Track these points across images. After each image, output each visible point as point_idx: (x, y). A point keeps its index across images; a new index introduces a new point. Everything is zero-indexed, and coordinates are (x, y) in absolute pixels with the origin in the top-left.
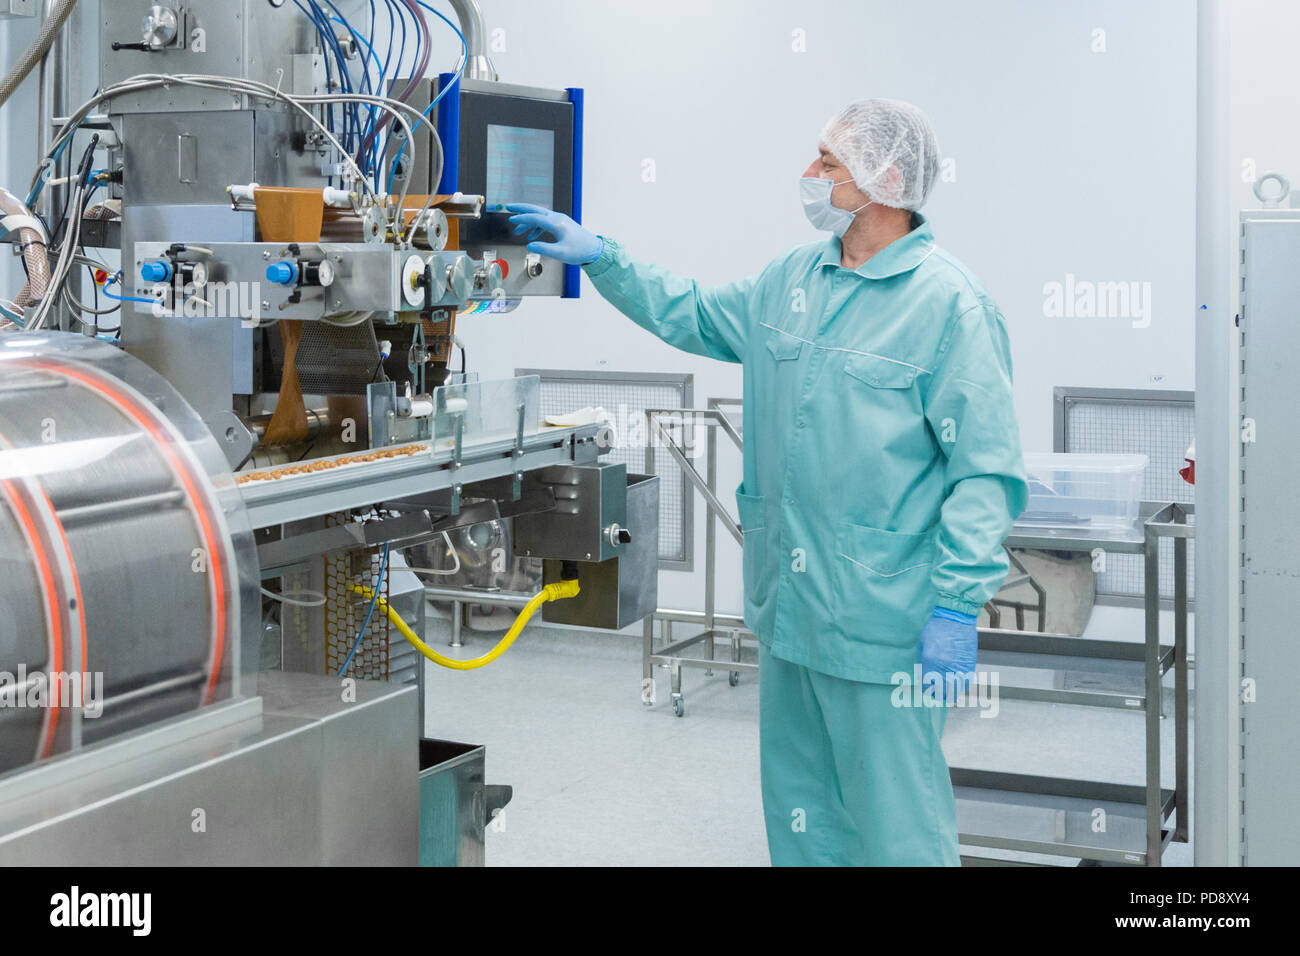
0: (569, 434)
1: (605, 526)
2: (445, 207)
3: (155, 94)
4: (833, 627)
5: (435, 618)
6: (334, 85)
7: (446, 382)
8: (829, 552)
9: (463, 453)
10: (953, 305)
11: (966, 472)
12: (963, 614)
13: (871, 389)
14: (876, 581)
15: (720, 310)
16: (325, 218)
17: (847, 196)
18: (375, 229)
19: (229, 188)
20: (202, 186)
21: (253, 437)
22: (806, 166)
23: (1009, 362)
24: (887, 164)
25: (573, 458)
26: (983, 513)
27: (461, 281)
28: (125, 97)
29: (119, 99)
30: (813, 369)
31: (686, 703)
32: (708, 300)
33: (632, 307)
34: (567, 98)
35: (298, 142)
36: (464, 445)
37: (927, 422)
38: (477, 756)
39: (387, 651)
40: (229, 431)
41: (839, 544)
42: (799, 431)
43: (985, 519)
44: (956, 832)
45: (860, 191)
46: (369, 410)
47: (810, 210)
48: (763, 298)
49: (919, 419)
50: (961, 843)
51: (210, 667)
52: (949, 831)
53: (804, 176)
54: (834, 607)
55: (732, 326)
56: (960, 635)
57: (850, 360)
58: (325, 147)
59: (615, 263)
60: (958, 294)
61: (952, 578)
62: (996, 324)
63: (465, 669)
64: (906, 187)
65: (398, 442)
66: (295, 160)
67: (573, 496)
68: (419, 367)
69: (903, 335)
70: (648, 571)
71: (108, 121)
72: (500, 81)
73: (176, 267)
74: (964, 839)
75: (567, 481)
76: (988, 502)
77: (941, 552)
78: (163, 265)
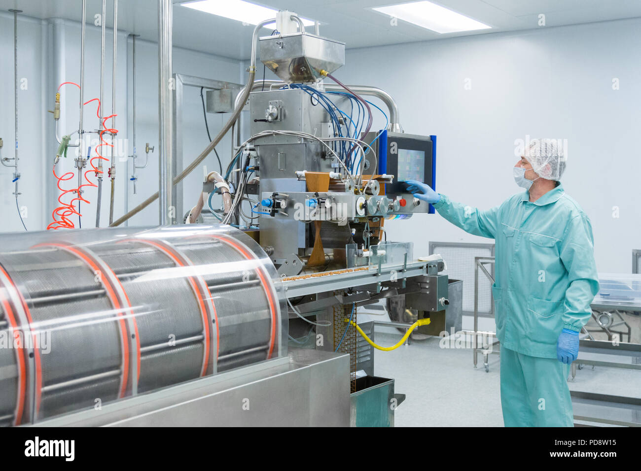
0: (426, 264)
1: (439, 298)
2: (379, 179)
3: (270, 138)
4: (526, 337)
5: (398, 335)
6: (337, 134)
7: (378, 244)
8: (525, 309)
9: (381, 270)
10: (570, 216)
11: (575, 278)
12: (573, 331)
13: (539, 247)
14: (542, 319)
15: (487, 220)
16: (330, 183)
17: (531, 175)
18: (350, 187)
19: (296, 172)
20: (288, 172)
21: (303, 264)
22: (516, 163)
23: (592, 237)
24: (545, 163)
25: (427, 273)
26: (581, 293)
27: (383, 207)
28: (259, 139)
29: (258, 140)
30: (519, 240)
31: (490, 368)
32: (482, 216)
33: (452, 218)
34: (430, 139)
35: (323, 155)
36: (382, 267)
37: (561, 260)
38: (392, 383)
39: (356, 344)
40: (294, 261)
41: (528, 306)
42: (514, 263)
43: (583, 295)
44: (572, 414)
45: (535, 173)
46: (347, 254)
47: (517, 179)
48: (502, 214)
49: (557, 259)
50: (574, 419)
51: (270, 344)
52: (569, 414)
53: (515, 166)
54: (526, 329)
55: (491, 225)
56: (572, 339)
57: (532, 236)
58: (333, 157)
59: (445, 203)
60: (571, 211)
61: (569, 318)
62: (587, 222)
63: (387, 351)
64: (553, 172)
65: (358, 266)
66: (323, 162)
67: (427, 287)
68: (367, 239)
69: (551, 227)
70: (458, 316)
71: (254, 148)
72: (405, 133)
73: (274, 201)
74: (576, 418)
75: (425, 281)
76: (582, 289)
77: (565, 308)
78: (270, 200)
